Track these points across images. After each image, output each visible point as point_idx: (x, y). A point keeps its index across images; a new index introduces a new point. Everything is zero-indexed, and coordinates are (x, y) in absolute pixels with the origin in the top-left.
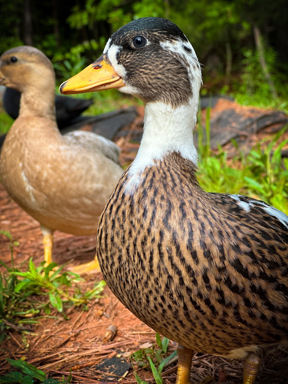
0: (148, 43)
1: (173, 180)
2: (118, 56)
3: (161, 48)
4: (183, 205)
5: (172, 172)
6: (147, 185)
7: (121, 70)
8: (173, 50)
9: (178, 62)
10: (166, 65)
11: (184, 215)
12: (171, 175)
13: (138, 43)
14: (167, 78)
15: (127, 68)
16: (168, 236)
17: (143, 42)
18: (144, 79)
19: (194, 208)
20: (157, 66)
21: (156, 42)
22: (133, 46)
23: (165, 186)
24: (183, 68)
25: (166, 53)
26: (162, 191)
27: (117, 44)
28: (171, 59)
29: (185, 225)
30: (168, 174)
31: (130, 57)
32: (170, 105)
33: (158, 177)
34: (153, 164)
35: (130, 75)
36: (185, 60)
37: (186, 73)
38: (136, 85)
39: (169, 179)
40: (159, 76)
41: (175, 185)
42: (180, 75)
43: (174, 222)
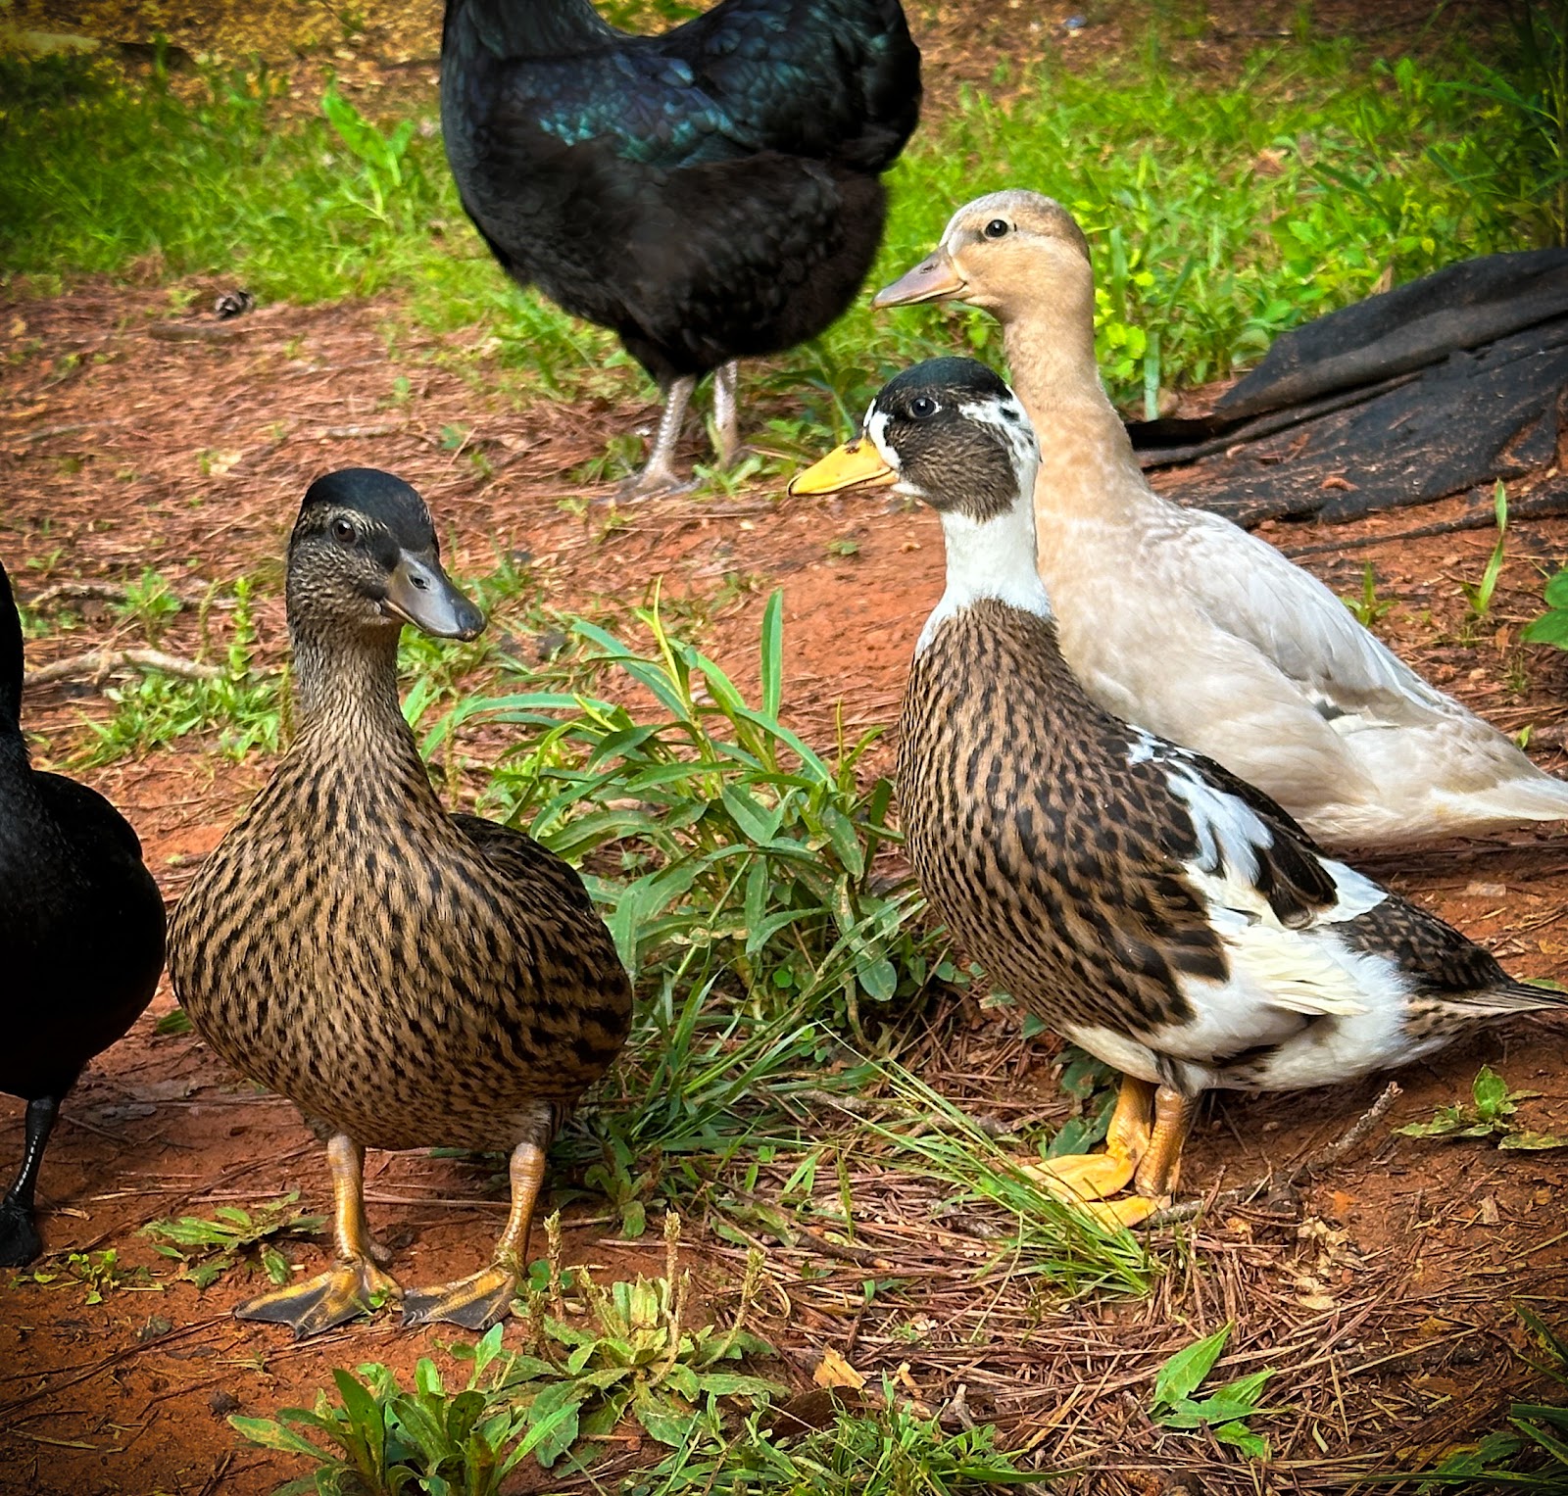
0: (938, 408)
1: (981, 642)
2: (886, 431)
3: (961, 416)
4: (991, 689)
5: (983, 627)
6: (938, 647)
7: (892, 457)
8: (983, 419)
9: (990, 440)
10: (967, 447)
11: (987, 709)
12: (980, 635)
13: (918, 409)
14: (970, 470)
15: (900, 453)
16: (948, 735)
17: (930, 406)
18: (931, 472)
19: (1012, 698)
20: (952, 449)
21: (951, 406)
22: (911, 413)
23: (963, 655)
24: (1001, 450)
25: (969, 425)
26: (956, 663)
27: (884, 411)
28: (976, 436)
29: (982, 727)
30: (974, 633)
31: (905, 435)
32: (973, 518)
33: (955, 637)
34: (954, 614)
35: (907, 465)
36: (1003, 433)
37: (1006, 458)
38: (917, 481)
39: (974, 641)
40: (956, 467)
41: (983, 651)
42: (993, 465)
43: (962, 718)
